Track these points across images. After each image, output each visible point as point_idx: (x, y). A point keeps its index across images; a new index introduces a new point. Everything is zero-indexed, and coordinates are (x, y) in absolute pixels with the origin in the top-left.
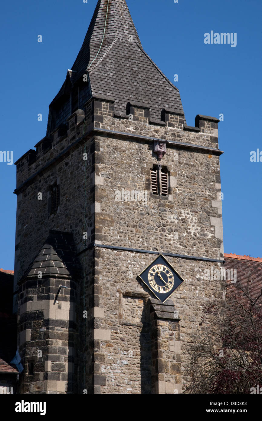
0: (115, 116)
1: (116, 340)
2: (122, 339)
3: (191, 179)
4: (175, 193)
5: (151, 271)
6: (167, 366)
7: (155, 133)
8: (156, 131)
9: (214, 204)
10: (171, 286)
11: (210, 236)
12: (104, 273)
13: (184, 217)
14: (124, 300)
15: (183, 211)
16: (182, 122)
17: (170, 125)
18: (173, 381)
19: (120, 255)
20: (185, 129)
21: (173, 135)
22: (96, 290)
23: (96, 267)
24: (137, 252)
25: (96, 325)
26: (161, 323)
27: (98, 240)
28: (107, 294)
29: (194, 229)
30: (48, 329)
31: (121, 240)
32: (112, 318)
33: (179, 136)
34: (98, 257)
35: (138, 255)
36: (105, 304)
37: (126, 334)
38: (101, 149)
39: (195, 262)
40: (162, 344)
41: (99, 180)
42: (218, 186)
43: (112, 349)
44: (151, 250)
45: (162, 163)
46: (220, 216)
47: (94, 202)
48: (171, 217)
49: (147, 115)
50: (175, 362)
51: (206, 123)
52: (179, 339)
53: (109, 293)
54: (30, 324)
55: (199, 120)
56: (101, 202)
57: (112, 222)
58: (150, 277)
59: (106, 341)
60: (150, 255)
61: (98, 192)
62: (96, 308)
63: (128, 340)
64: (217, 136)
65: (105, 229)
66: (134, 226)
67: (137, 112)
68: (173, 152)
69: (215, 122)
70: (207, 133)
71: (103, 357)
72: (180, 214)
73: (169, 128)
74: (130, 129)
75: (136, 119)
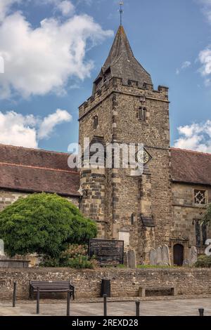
0: (123, 85)
1: (123, 183)
2: (126, 182)
3: (157, 113)
4: (149, 119)
6: (145, 194)
7: (140, 93)
13: (153, 130)
15: (152, 127)
16: (152, 88)
17: (147, 89)
18: (148, 200)
20: (154, 91)
21: (149, 94)
25: (114, 176)
26: (143, 175)
27: (115, 139)
29: (157, 135)
30: (93, 177)
33: (151, 95)
37: (128, 180)
38: (117, 100)
39: (158, 150)
40: (143, 185)
43: (121, 187)
45: (143, 106)
46: (168, 130)
47: (113, 122)
48: (148, 130)
49: (137, 85)
50: (149, 192)
51: (163, 89)
52: (150, 183)
54: (86, 175)
55: (160, 88)
56: (116, 123)
57: (122, 131)
59: (119, 183)
61: (116, 119)
63: (128, 183)
64: (167, 95)
65: (118, 134)
66: (131, 134)
67: (133, 84)
68: (148, 101)
69: (166, 89)
70: (163, 93)
71: (117, 190)
72: (151, 129)
73: (146, 91)
74: (129, 91)
75: (132, 87)
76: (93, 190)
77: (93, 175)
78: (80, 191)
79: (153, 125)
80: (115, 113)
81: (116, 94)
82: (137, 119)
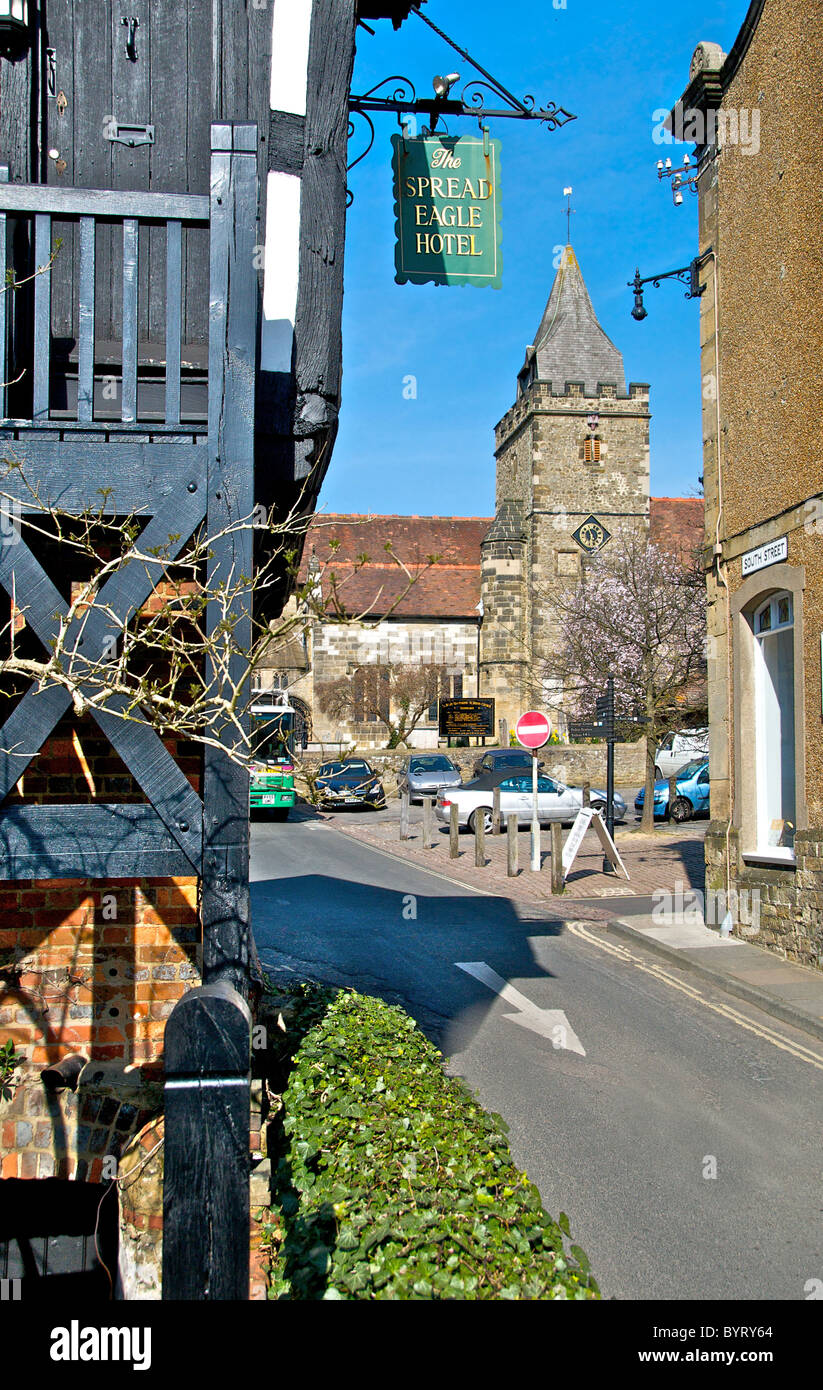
0: (553, 396)
3: (622, 443)
4: (606, 459)
5: (582, 529)
7: (588, 406)
8: (591, 404)
9: (642, 464)
10: (601, 540)
11: (637, 493)
12: (543, 535)
13: (614, 479)
14: (559, 555)
15: (613, 474)
16: (614, 392)
17: (604, 396)
19: (556, 518)
20: (618, 398)
21: (606, 405)
22: (536, 550)
23: (535, 532)
24: (571, 514)
25: (534, 578)
26: (588, 573)
27: (537, 507)
28: (544, 552)
29: (623, 489)
31: (557, 506)
32: (548, 572)
33: (611, 406)
34: (538, 522)
35: (572, 517)
36: (544, 561)
37: (561, 583)
38: (542, 427)
39: (622, 517)
42: (646, 447)
43: (548, 597)
44: (583, 512)
45: (594, 433)
46: (647, 474)
47: (533, 476)
48: (602, 481)
49: (582, 390)
51: (638, 389)
53: (547, 551)
54: (487, 578)
55: (632, 387)
56: (539, 474)
57: (549, 491)
58: (581, 535)
59: (543, 591)
60: (582, 516)
61: (537, 466)
62: (535, 565)
64: (648, 401)
65: (543, 498)
66: (570, 493)
67: (573, 389)
68: (605, 421)
69: (645, 388)
70: (640, 398)
72: (609, 477)
73: (602, 400)
74: (567, 406)
75: (572, 396)
76: (499, 606)
77: (500, 578)
78: (480, 609)
79: (614, 468)
80: (538, 456)
81: (538, 417)
82: (581, 461)
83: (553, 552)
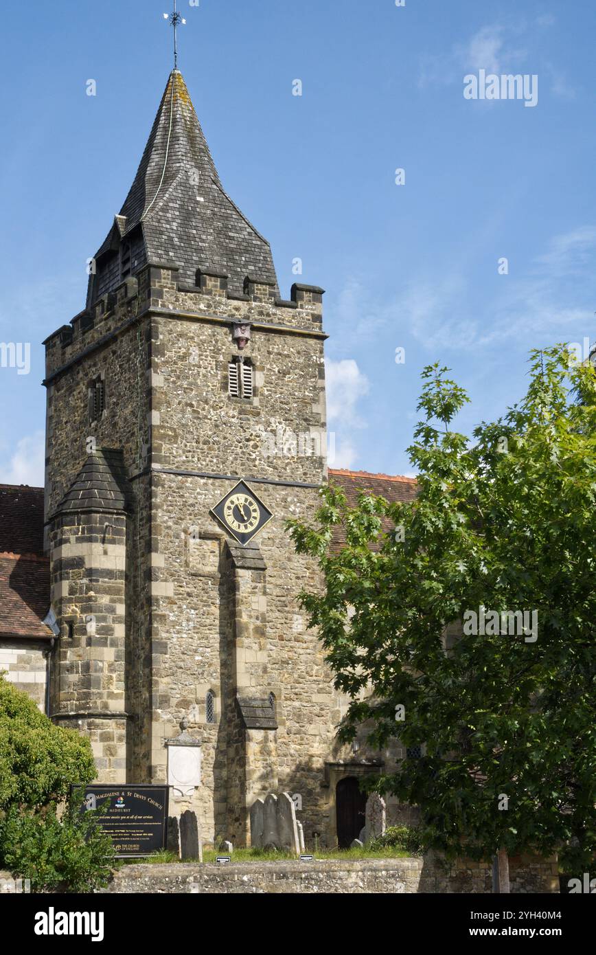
0: (180, 290)
1: (180, 596)
2: (189, 595)
3: (285, 374)
4: (262, 395)
5: (228, 503)
6: (247, 629)
7: (234, 312)
8: (237, 309)
9: (316, 408)
10: (256, 523)
12: (165, 508)
13: (274, 428)
14: (192, 541)
15: (272, 420)
16: (272, 295)
17: (255, 299)
18: (256, 647)
19: (187, 481)
20: (278, 304)
21: (260, 313)
22: (153, 531)
23: (153, 500)
24: (209, 477)
25: (153, 577)
26: (240, 572)
27: (156, 462)
28: (168, 535)
30: (91, 580)
31: (189, 462)
32: (175, 566)
33: (268, 315)
34: (157, 486)
35: (210, 481)
36: (166, 549)
37: (195, 587)
38: (161, 337)
39: (289, 488)
40: (242, 601)
41: (157, 380)
43: (175, 608)
44: (229, 475)
45: (246, 352)
46: (323, 425)
47: (151, 410)
48: (256, 429)
49: (224, 286)
50: (258, 623)
51: (306, 295)
52: (265, 593)
53: (171, 533)
54: (68, 573)
55: (296, 290)
56: (160, 410)
57: (176, 436)
58: (226, 512)
59: (168, 598)
60: (227, 482)
61: (157, 396)
62: (154, 555)
63: (197, 596)
64: (321, 313)
65: (165, 447)
66: (205, 443)
67: (210, 283)
68: (260, 337)
69: (317, 293)
70: (307, 308)
71: (163, 618)
72: (268, 424)
73: (254, 304)
74: (200, 307)
75: (209, 293)
77: (90, 573)
79: (274, 411)
81: (159, 319)
82: (224, 396)
83: (183, 535)
